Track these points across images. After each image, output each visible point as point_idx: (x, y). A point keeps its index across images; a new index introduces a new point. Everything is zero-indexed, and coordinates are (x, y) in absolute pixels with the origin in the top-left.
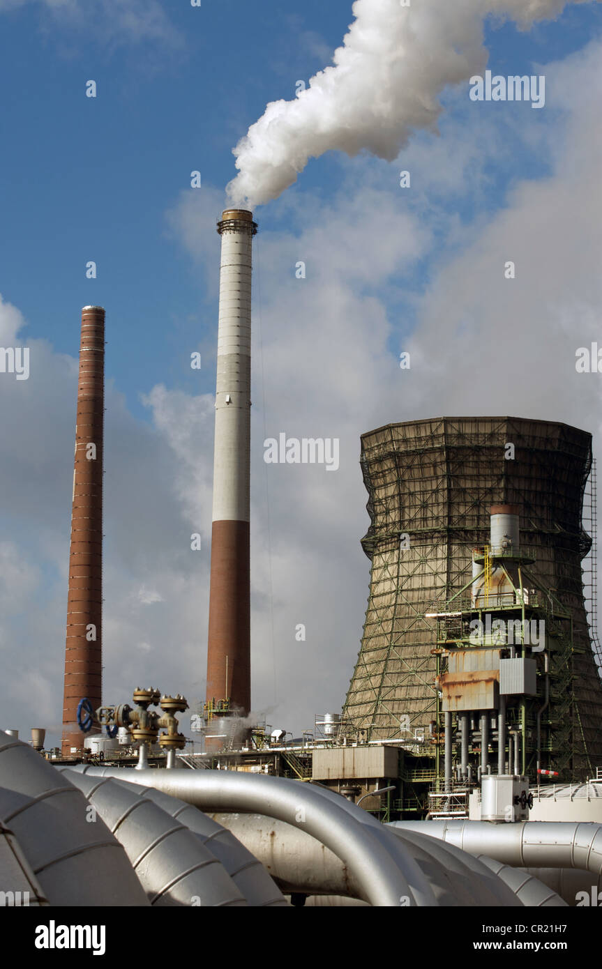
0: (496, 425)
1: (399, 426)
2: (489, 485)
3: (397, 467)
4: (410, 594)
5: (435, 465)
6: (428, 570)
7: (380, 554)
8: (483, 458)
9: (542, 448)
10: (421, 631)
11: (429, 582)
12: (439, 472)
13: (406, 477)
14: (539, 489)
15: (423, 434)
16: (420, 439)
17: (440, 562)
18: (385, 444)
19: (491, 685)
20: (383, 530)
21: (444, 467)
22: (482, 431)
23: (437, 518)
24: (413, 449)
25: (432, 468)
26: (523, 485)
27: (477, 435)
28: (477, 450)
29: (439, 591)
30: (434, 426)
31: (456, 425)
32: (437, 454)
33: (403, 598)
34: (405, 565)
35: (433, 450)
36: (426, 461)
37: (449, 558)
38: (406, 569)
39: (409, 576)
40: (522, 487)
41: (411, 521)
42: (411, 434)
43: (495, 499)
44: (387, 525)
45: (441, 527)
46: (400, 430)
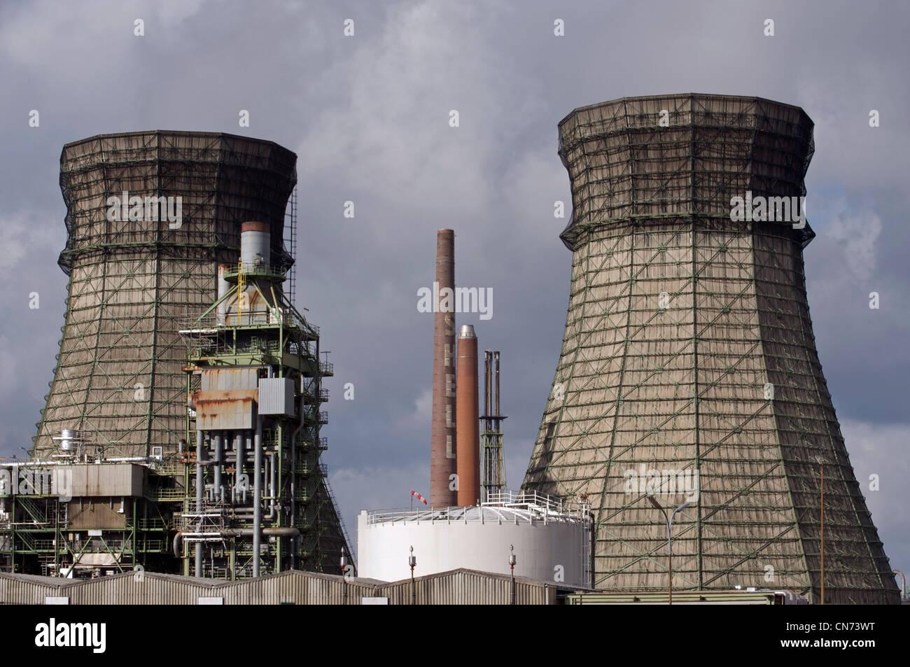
0: (211, 141)
1: (108, 137)
2: (200, 201)
3: (106, 179)
4: (116, 308)
5: (146, 179)
6: (135, 285)
7: (81, 267)
8: (195, 174)
9: (253, 166)
10: (128, 347)
11: (137, 297)
12: (150, 186)
13: (114, 190)
14: (248, 207)
15: (135, 147)
16: (131, 152)
17: (148, 278)
18: (93, 155)
19: (250, 404)
20: (86, 244)
21: (156, 181)
22: (196, 145)
23: (146, 233)
24: (123, 161)
25: (142, 182)
26: (233, 203)
27: (190, 150)
28: (189, 165)
29: (147, 307)
30: (147, 139)
31: (169, 139)
32: (149, 168)
33: (108, 313)
34: (112, 279)
35: (144, 164)
36: (137, 174)
37: (158, 274)
38: (112, 283)
39: (116, 291)
40: (232, 205)
41: (118, 234)
42: (122, 145)
43: (206, 216)
44: (90, 238)
45: (149, 242)
46: (110, 141)
